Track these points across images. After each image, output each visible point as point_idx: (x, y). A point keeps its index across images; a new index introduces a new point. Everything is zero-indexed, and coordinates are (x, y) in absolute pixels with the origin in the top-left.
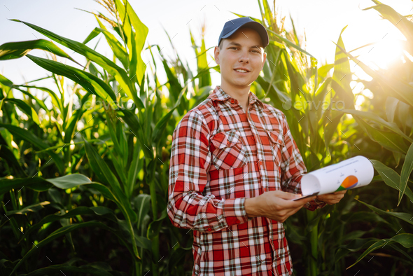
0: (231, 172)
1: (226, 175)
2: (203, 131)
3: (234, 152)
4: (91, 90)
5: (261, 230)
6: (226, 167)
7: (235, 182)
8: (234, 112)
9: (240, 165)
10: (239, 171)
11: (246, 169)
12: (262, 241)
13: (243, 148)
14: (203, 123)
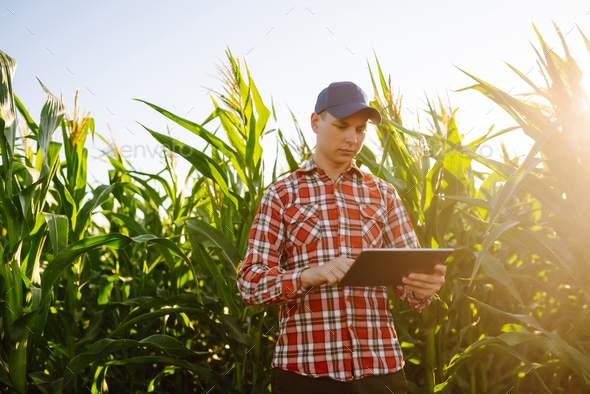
0: (304, 249)
1: (300, 253)
2: (275, 207)
3: (307, 227)
4: (207, 173)
5: (337, 313)
6: (299, 243)
7: (309, 259)
8: (320, 183)
9: (312, 241)
10: (312, 248)
11: (320, 245)
12: (338, 326)
13: (319, 222)
14: (274, 197)
